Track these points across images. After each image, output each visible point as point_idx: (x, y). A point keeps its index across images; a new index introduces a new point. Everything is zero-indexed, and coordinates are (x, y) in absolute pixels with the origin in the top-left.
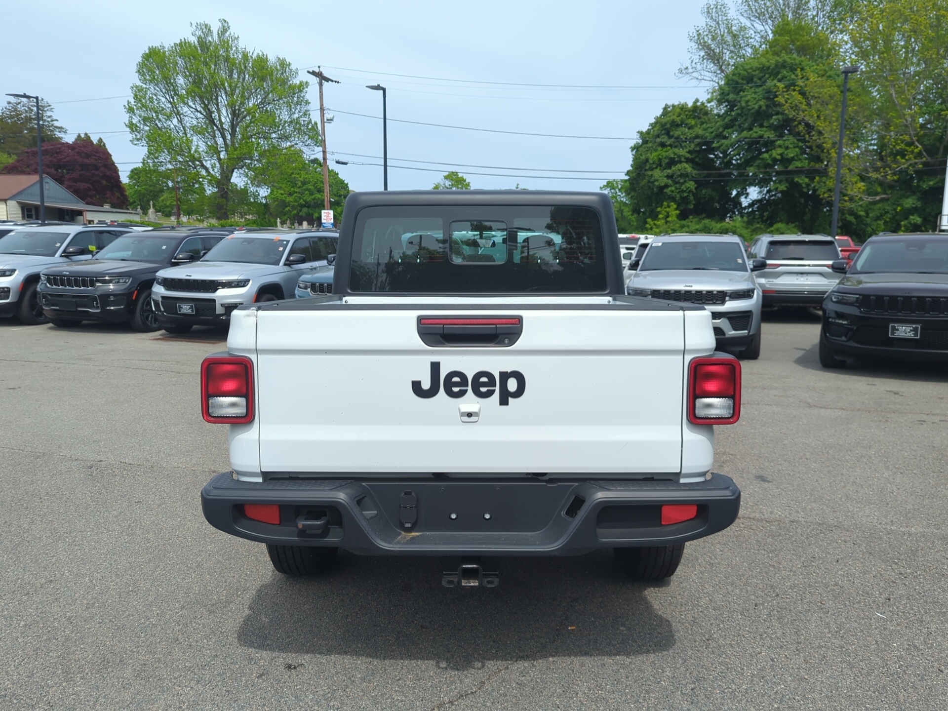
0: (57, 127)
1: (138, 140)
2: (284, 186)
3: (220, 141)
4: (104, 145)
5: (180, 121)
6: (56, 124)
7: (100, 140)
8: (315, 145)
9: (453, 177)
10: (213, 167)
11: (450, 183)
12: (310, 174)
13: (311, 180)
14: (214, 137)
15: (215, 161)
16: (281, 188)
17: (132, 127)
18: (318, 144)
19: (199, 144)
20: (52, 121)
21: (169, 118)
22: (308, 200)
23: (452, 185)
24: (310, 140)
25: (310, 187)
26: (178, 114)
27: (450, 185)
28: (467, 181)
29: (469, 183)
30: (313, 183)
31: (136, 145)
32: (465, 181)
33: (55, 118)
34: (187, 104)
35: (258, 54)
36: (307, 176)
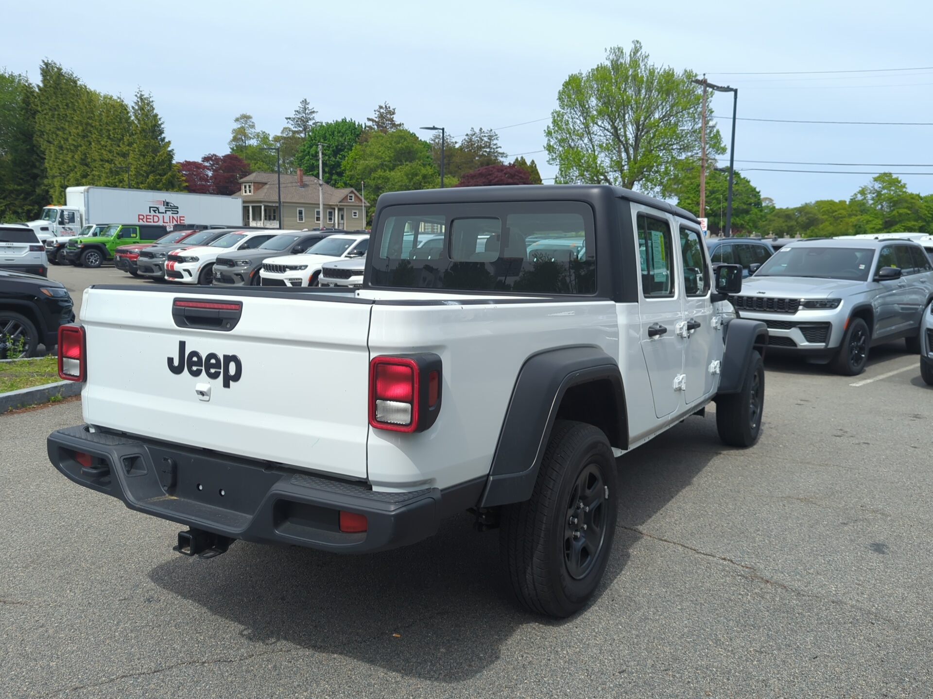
0: (500, 153)
1: (553, 159)
2: (692, 196)
3: (624, 155)
4: (535, 166)
5: (591, 140)
6: (499, 150)
7: (533, 162)
8: (716, 153)
9: (887, 179)
10: (616, 179)
11: (880, 185)
12: (720, 183)
13: (720, 189)
14: (619, 152)
15: (618, 174)
16: (689, 198)
17: (550, 148)
18: (719, 152)
19: (604, 160)
20: (497, 148)
21: (581, 137)
22: (715, 209)
23: (884, 188)
24: (711, 149)
25: (718, 196)
26: (589, 133)
27: (880, 187)
28: (903, 182)
29: (905, 184)
30: (722, 191)
31: (551, 164)
32: (899, 182)
33: (499, 145)
34: (597, 124)
35: (665, 69)
36: (716, 185)
